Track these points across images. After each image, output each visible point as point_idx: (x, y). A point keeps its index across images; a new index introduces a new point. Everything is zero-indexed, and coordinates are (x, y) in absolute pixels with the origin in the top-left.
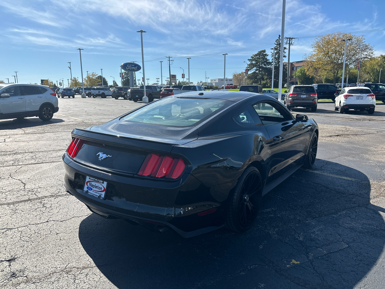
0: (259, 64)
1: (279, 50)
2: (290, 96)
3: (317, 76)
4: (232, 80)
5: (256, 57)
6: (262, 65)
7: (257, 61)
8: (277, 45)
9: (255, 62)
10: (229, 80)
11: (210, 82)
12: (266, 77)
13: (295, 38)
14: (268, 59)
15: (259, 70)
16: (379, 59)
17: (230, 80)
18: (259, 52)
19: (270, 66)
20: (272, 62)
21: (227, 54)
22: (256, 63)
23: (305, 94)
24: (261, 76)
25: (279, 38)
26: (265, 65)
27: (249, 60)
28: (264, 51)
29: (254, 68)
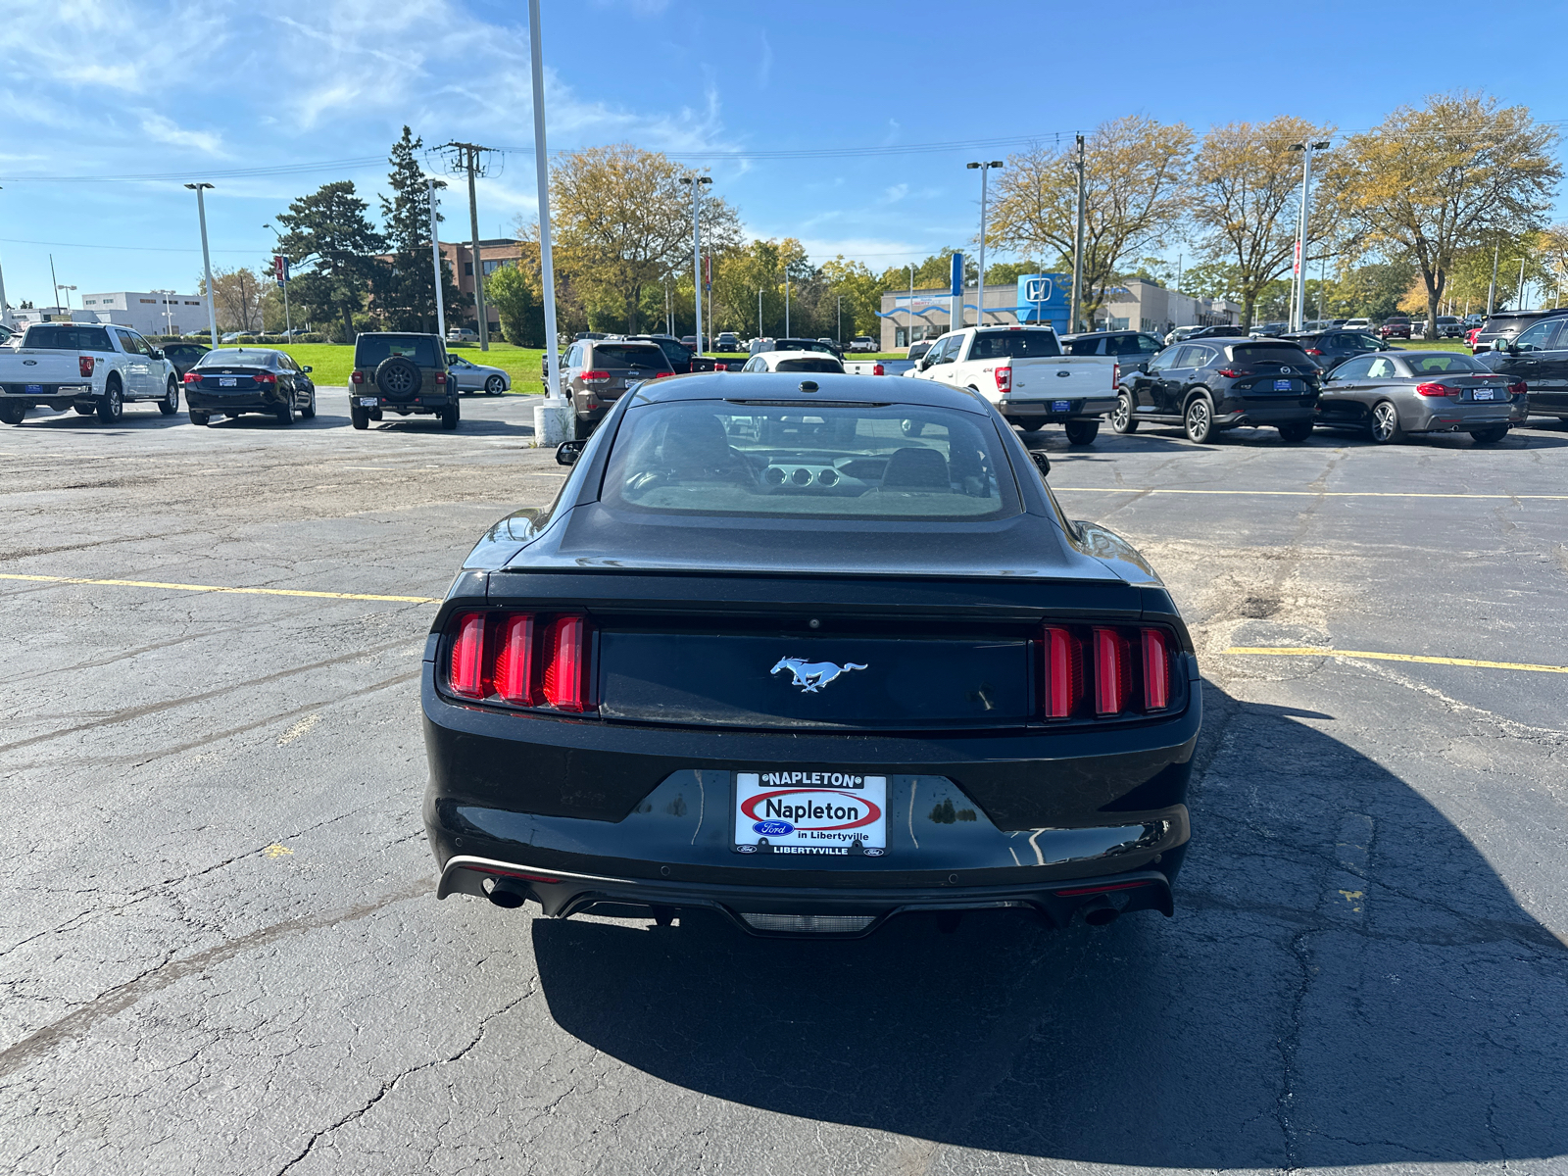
0: (328, 239)
1: (410, 189)
2: (585, 382)
3: (566, 301)
4: (198, 304)
5: (314, 209)
6: (346, 245)
7: (318, 225)
8: (400, 165)
9: (311, 231)
10: (181, 302)
11: (82, 309)
12: (371, 297)
13: (487, 150)
14: (366, 220)
15: (335, 267)
16: (753, 254)
17: (186, 303)
18: (325, 188)
19: (379, 252)
20: (390, 236)
21: (208, 186)
22: (318, 237)
23: (637, 373)
24: (349, 294)
25: (403, 139)
26: (356, 246)
27: (281, 218)
28: (349, 188)
29: (310, 257)
